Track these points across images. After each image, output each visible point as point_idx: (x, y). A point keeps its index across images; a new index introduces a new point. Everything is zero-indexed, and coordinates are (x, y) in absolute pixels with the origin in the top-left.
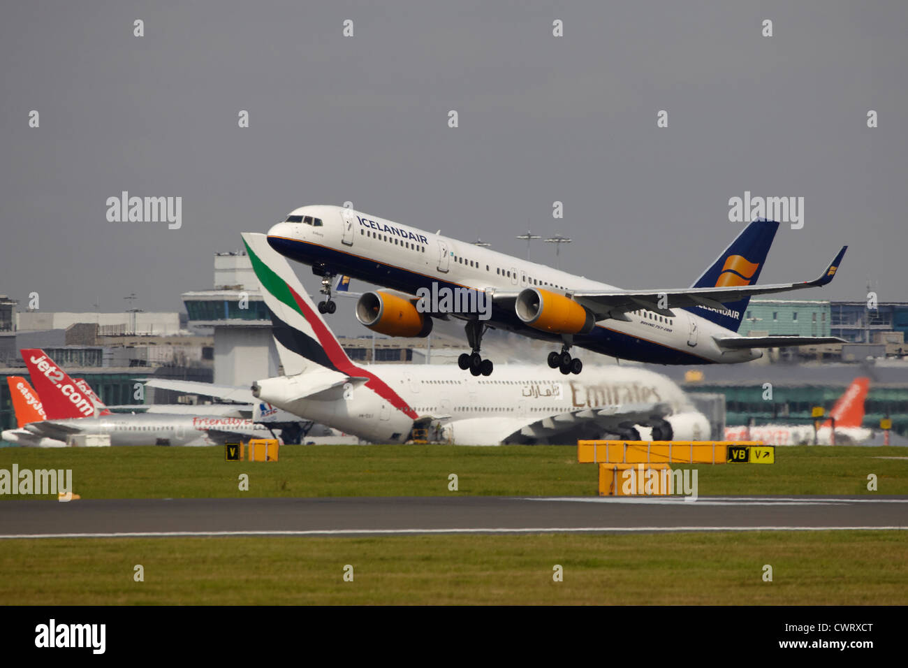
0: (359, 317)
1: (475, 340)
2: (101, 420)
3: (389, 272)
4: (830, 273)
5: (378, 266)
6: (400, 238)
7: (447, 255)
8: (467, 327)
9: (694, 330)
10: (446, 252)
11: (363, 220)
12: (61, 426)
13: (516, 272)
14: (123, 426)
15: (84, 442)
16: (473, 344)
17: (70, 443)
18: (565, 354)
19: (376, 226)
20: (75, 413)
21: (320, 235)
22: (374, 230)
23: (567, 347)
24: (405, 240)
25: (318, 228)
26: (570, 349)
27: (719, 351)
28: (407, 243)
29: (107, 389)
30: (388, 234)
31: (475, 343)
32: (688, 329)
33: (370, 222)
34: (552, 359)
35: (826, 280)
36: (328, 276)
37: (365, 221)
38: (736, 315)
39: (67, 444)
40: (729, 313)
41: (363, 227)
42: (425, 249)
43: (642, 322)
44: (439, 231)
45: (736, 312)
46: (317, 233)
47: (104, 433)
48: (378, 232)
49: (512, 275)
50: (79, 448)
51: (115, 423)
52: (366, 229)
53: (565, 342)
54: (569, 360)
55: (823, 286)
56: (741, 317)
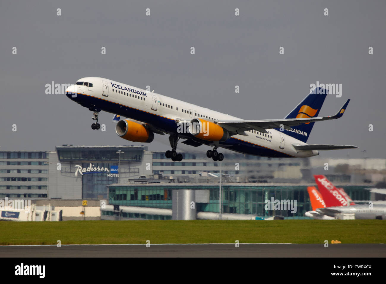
0: (117, 132)
1: (174, 144)
2: (350, 207)
3: (127, 110)
4: (341, 112)
5: (121, 107)
6: (132, 93)
7: (156, 102)
8: (170, 138)
9: (283, 141)
10: (156, 101)
11: (114, 84)
12: (332, 210)
13: (191, 111)
14: (361, 210)
15: (343, 217)
16: (173, 146)
17: (337, 218)
18: (215, 151)
19: (120, 88)
20: (339, 204)
21: (92, 91)
22: (119, 90)
23: (216, 148)
24: (135, 94)
25: (90, 88)
26: (218, 149)
27: (295, 151)
28: (136, 96)
29: (353, 193)
30: (126, 92)
31: (174, 145)
32: (280, 140)
33: (118, 85)
34: (209, 153)
35: (339, 115)
36: (96, 111)
37: (115, 85)
38: (306, 134)
39: (335, 218)
40: (302, 133)
41: (114, 88)
42: (145, 99)
43: (256, 137)
44: (153, 90)
45: (306, 133)
46: (90, 90)
47: (352, 213)
48: (121, 90)
49: (189, 112)
50: (340, 220)
51: (357, 209)
52: (115, 89)
53: (215, 146)
54: (217, 153)
55: (338, 119)
56: (308, 135)
